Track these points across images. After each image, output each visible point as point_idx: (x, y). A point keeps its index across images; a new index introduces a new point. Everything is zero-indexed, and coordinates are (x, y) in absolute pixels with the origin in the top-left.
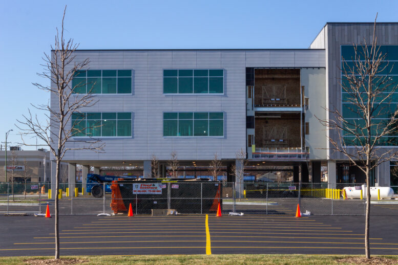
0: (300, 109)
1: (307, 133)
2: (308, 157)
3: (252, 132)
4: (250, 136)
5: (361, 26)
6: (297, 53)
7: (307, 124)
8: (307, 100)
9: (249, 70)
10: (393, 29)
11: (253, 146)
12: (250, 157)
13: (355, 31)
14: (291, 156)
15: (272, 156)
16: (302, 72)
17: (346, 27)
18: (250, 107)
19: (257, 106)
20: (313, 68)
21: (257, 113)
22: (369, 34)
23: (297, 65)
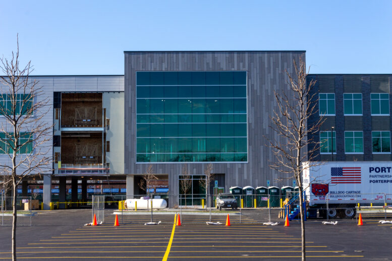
0: (102, 129)
1: (108, 150)
2: (108, 171)
3: (58, 150)
4: (57, 154)
5: (155, 55)
6: (100, 79)
7: (108, 142)
8: (108, 121)
9: (56, 94)
10: (183, 57)
11: (60, 163)
12: (56, 173)
13: (149, 58)
14: (93, 171)
15: (76, 171)
16: (104, 96)
17: (141, 56)
18: (57, 127)
19: (63, 127)
20: (114, 92)
21: (63, 133)
22: (162, 62)
23: (100, 90)
